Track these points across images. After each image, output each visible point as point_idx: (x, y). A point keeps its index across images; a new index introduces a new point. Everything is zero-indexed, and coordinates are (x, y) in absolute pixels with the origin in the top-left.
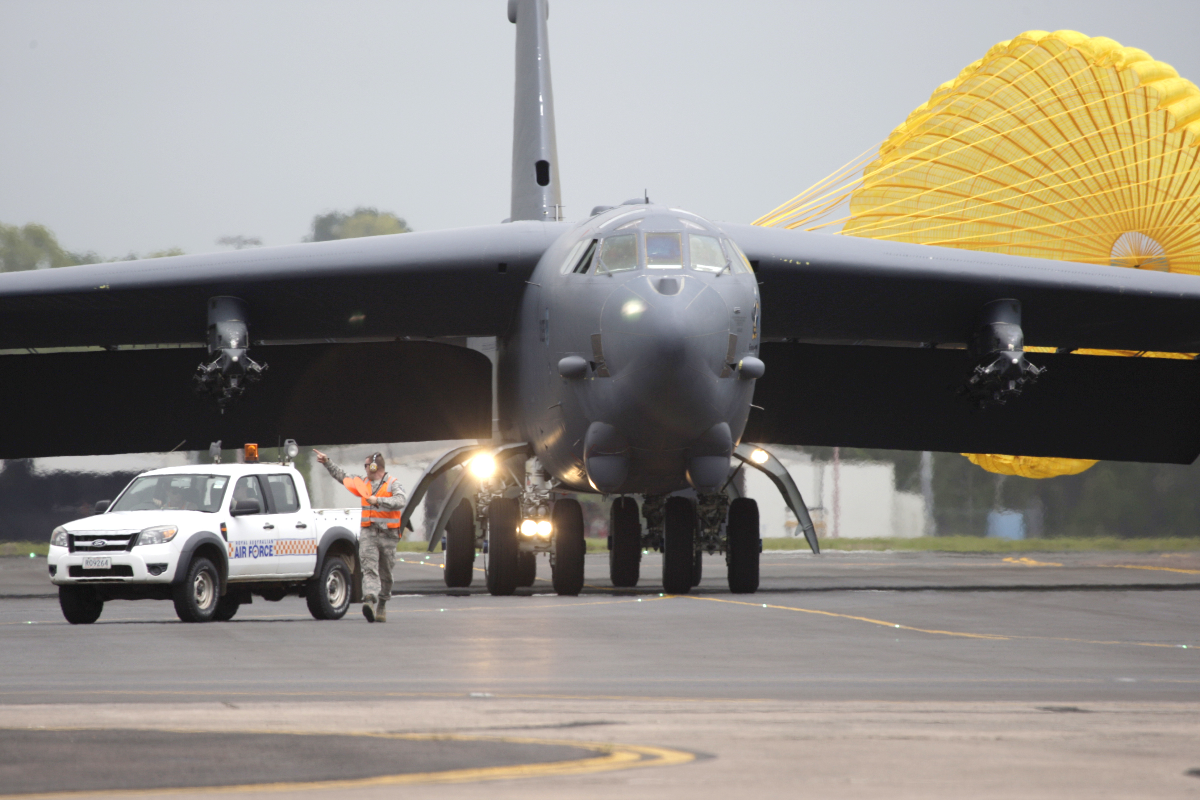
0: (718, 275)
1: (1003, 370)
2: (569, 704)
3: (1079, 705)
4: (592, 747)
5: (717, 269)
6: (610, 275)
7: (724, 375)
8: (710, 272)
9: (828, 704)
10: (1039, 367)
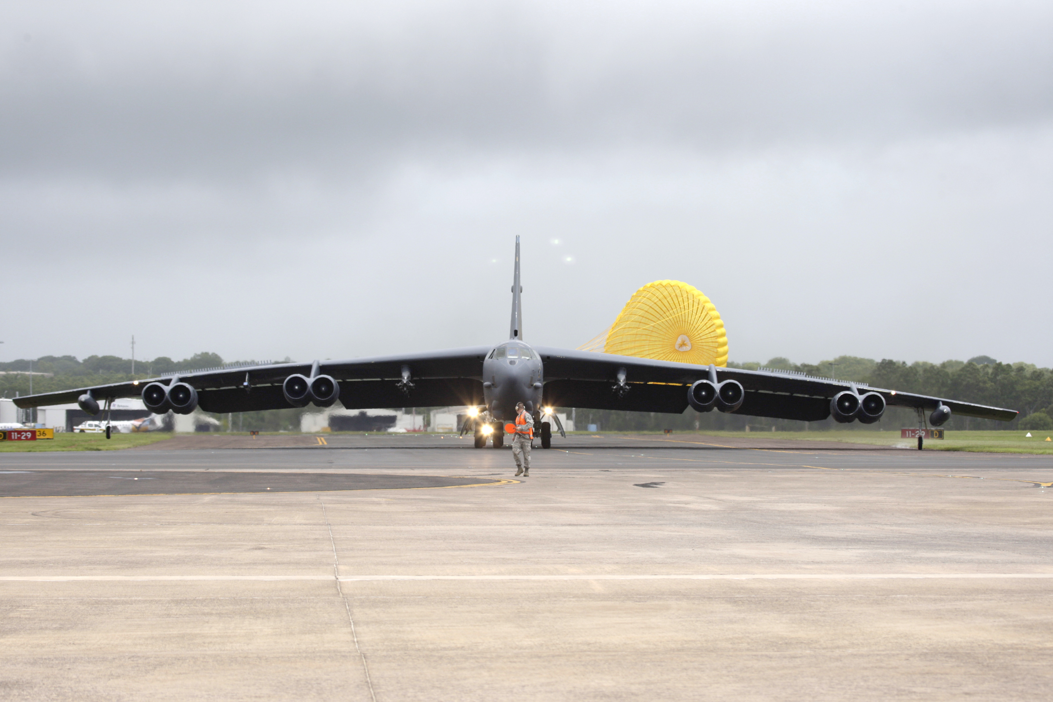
0: (528, 360)
1: (619, 387)
2: (491, 470)
3: (609, 470)
4: (497, 479)
5: (528, 358)
6: (498, 359)
7: (529, 388)
8: (526, 359)
9: (552, 470)
10: (629, 386)
